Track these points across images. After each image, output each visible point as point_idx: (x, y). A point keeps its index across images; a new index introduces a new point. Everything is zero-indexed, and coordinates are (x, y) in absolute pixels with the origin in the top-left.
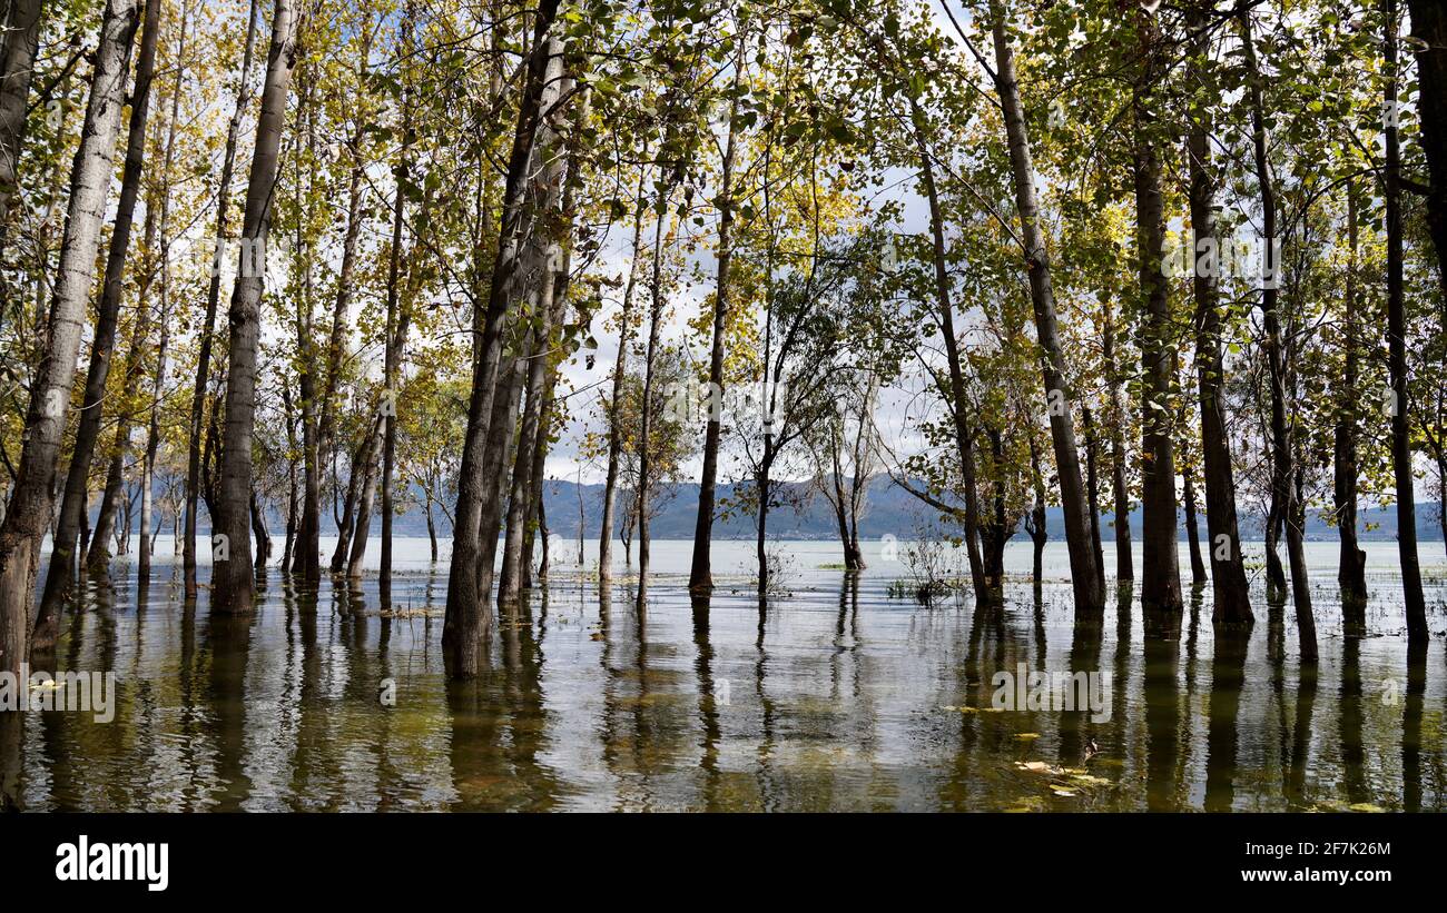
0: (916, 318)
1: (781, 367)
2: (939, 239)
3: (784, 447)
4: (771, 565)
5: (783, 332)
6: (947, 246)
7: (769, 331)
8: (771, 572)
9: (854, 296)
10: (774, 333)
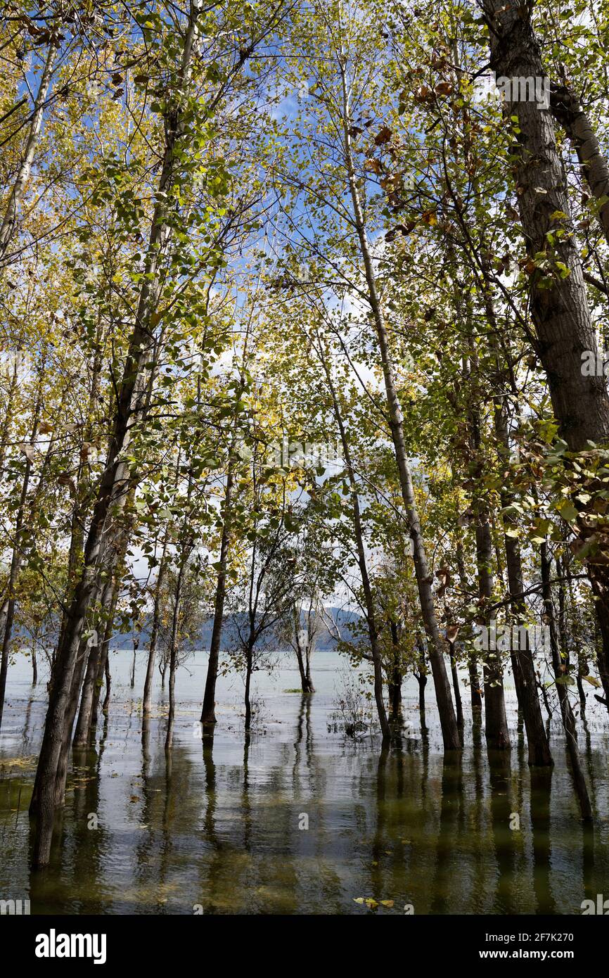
0: (343, 556)
1: (261, 581)
2: (356, 507)
3: (263, 632)
4: (253, 709)
5: (262, 560)
6: (361, 512)
7: (254, 558)
8: (253, 713)
9: (305, 540)
10: (257, 560)
